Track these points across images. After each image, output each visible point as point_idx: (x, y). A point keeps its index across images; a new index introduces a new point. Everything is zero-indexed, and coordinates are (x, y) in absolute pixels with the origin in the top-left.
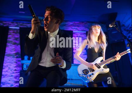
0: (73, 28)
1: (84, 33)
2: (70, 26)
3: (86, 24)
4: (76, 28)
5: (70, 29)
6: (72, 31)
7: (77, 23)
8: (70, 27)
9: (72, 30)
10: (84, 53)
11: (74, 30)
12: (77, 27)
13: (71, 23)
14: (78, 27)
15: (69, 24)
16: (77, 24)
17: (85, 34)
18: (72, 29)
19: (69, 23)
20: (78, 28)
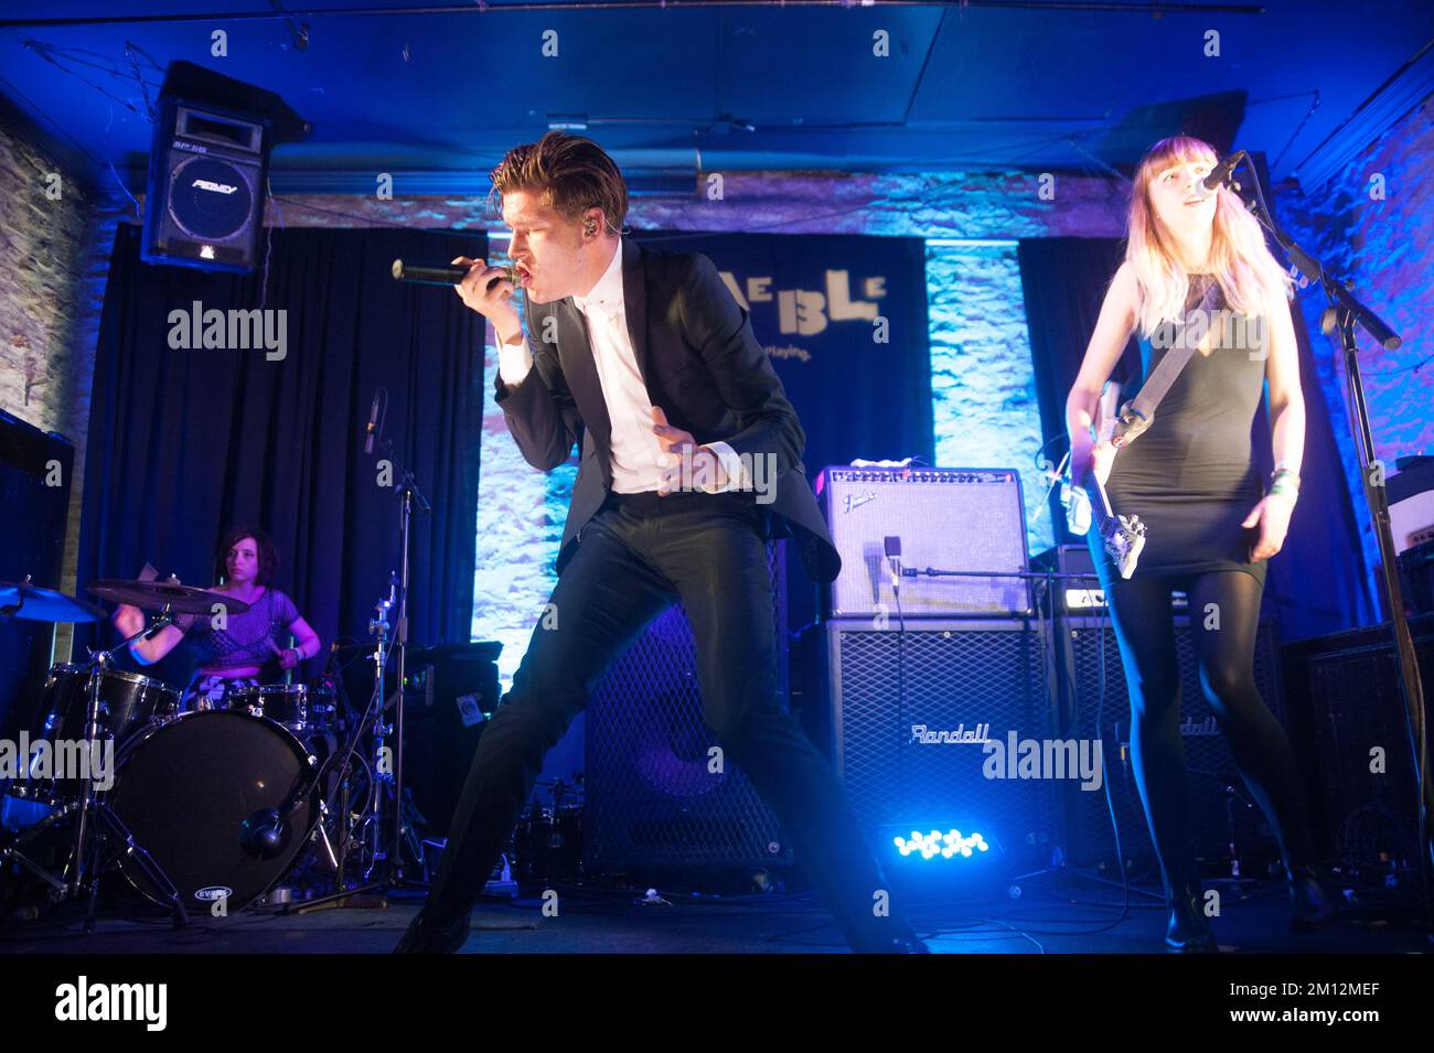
0: (927, 214)
1: (1007, 255)
2: (899, 206)
3: (1018, 185)
4: (942, 216)
5: (901, 226)
6: (920, 241)
7: (954, 182)
8: (903, 210)
9: (918, 232)
10: (1007, 395)
11: (934, 230)
12: (953, 208)
13: (909, 185)
14: (963, 208)
15: (897, 192)
16: (950, 190)
17: (1009, 262)
18: (919, 223)
19: (895, 185)
20: (958, 216)
